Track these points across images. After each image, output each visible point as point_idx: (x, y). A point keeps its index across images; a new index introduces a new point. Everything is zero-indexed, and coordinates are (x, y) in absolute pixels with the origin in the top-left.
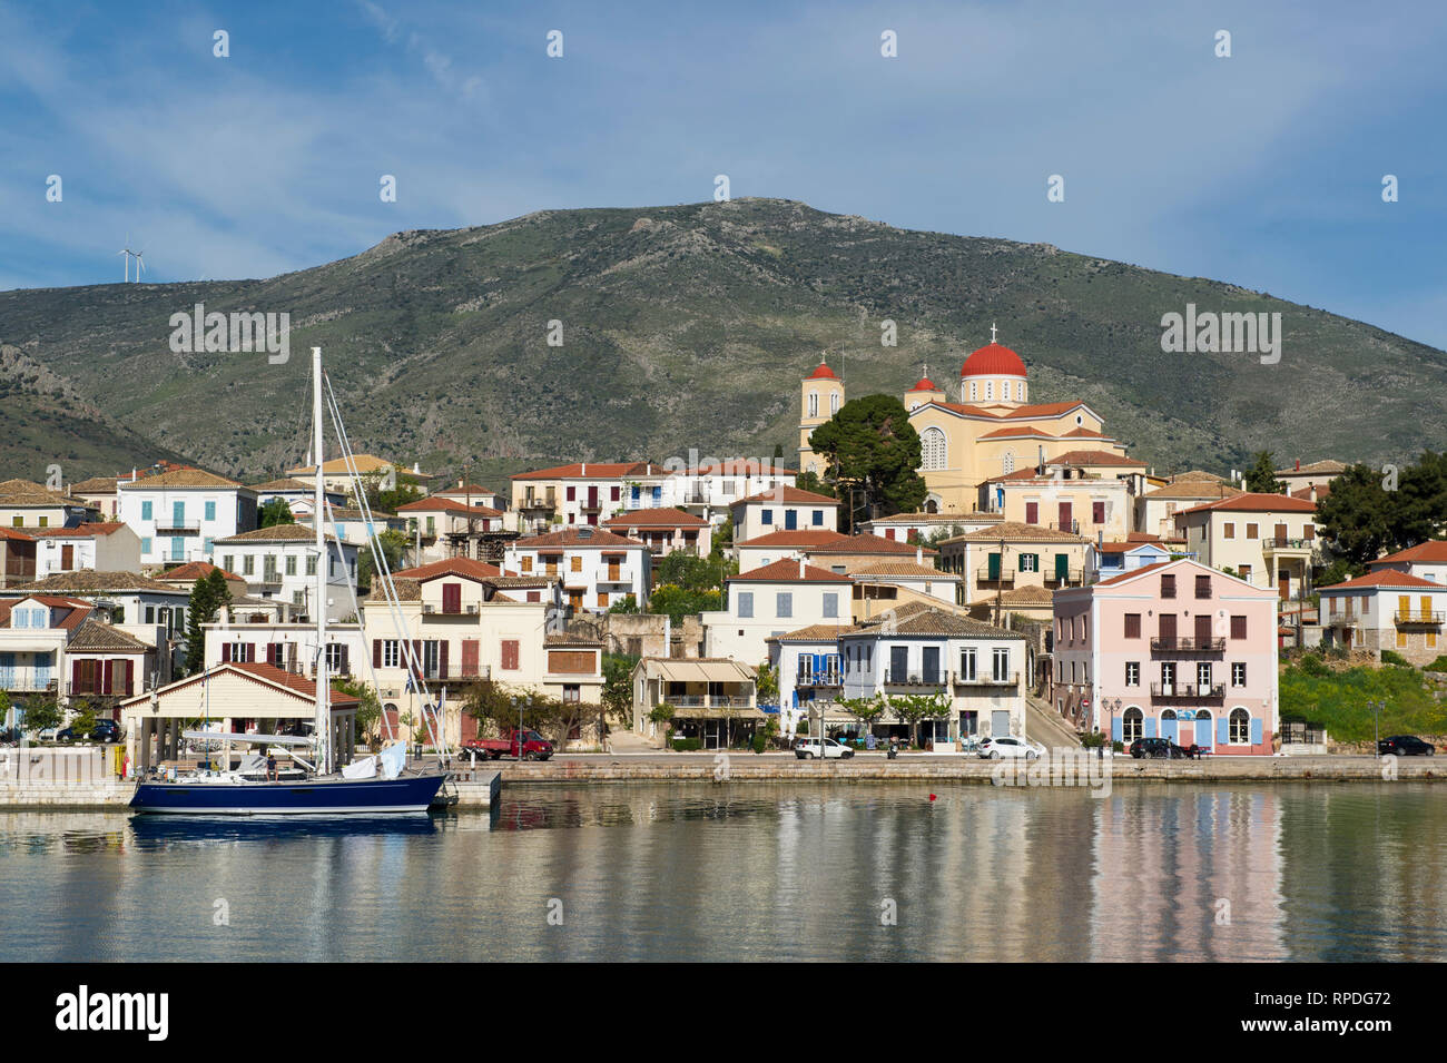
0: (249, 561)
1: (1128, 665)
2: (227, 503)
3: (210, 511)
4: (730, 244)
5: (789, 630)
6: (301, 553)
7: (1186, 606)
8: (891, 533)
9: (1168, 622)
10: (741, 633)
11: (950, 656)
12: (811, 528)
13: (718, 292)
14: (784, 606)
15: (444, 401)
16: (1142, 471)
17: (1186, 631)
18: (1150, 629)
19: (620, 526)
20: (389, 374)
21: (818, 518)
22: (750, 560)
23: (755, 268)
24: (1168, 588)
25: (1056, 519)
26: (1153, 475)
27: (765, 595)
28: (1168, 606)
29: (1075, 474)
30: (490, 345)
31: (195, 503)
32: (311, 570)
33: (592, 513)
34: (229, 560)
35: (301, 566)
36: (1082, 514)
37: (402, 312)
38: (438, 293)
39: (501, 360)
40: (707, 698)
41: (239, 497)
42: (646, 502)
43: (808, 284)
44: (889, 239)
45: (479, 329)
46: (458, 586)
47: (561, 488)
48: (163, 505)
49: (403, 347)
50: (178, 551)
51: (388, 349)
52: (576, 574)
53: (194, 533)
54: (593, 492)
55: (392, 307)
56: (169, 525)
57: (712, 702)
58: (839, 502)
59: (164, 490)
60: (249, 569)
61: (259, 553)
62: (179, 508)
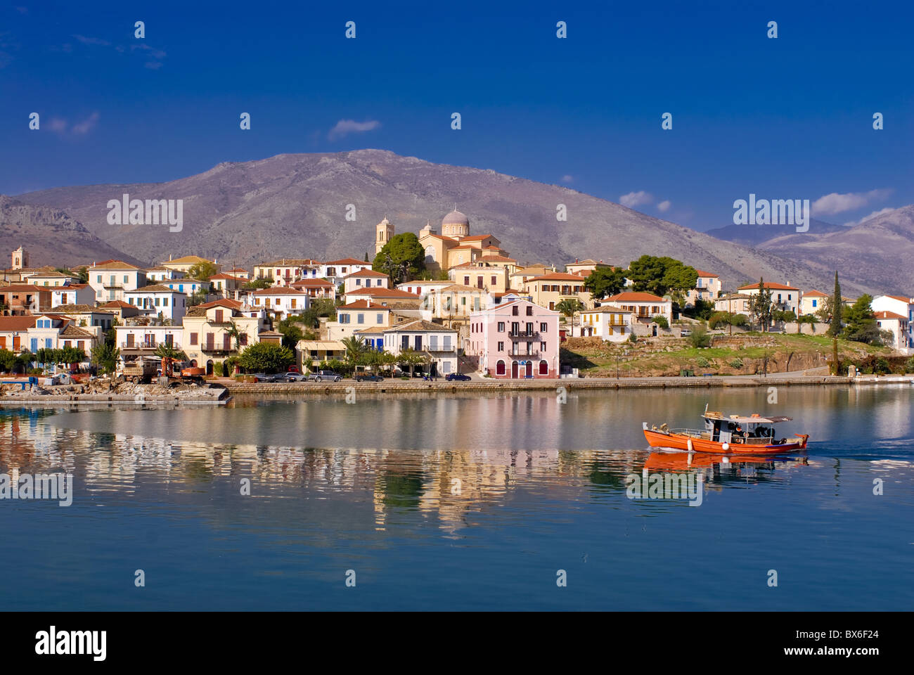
0: (139, 300)
1: (499, 343)
2: (133, 276)
3: (126, 280)
4: (361, 168)
5: (363, 329)
6: (161, 297)
7: (522, 319)
8: (410, 289)
9: (515, 325)
10: (343, 330)
11: (426, 340)
12: (377, 287)
13: (355, 188)
14: (361, 319)
15: (240, 233)
16: (514, 264)
17: (523, 328)
18: (509, 328)
19: (299, 286)
20: (217, 222)
21: (379, 283)
22: (350, 300)
23: (371, 178)
24: (515, 312)
25: (477, 283)
26: (518, 265)
27: (354, 315)
28: (515, 319)
29: (484, 265)
30: (260, 210)
31: (119, 276)
32: (166, 303)
33: (288, 279)
34: (131, 300)
35: (161, 302)
36: (487, 281)
37: (223, 196)
38: (238, 189)
39: (265, 216)
40: (326, 357)
41: (138, 274)
42: (310, 276)
43: (393, 185)
44: (427, 167)
45: (255, 203)
46: (222, 311)
47: (275, 270)
48: (106, 276)
49: (224, 211)
50: (113, 296)
51: (217, 211)
52: (278, 306)
53: (120, 288)
54: (288, 272)
55: (219, 194)
56: (109, 285)
57: (328, 359)
58: (388, 276)
59: (107, 270)
60: (139, 303)
61: (144, 296)
62: (113, 278)
